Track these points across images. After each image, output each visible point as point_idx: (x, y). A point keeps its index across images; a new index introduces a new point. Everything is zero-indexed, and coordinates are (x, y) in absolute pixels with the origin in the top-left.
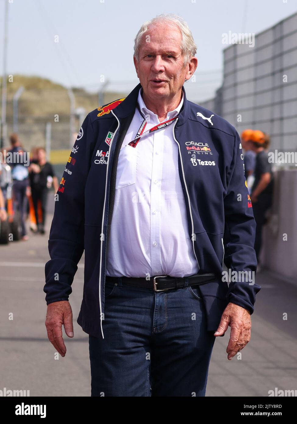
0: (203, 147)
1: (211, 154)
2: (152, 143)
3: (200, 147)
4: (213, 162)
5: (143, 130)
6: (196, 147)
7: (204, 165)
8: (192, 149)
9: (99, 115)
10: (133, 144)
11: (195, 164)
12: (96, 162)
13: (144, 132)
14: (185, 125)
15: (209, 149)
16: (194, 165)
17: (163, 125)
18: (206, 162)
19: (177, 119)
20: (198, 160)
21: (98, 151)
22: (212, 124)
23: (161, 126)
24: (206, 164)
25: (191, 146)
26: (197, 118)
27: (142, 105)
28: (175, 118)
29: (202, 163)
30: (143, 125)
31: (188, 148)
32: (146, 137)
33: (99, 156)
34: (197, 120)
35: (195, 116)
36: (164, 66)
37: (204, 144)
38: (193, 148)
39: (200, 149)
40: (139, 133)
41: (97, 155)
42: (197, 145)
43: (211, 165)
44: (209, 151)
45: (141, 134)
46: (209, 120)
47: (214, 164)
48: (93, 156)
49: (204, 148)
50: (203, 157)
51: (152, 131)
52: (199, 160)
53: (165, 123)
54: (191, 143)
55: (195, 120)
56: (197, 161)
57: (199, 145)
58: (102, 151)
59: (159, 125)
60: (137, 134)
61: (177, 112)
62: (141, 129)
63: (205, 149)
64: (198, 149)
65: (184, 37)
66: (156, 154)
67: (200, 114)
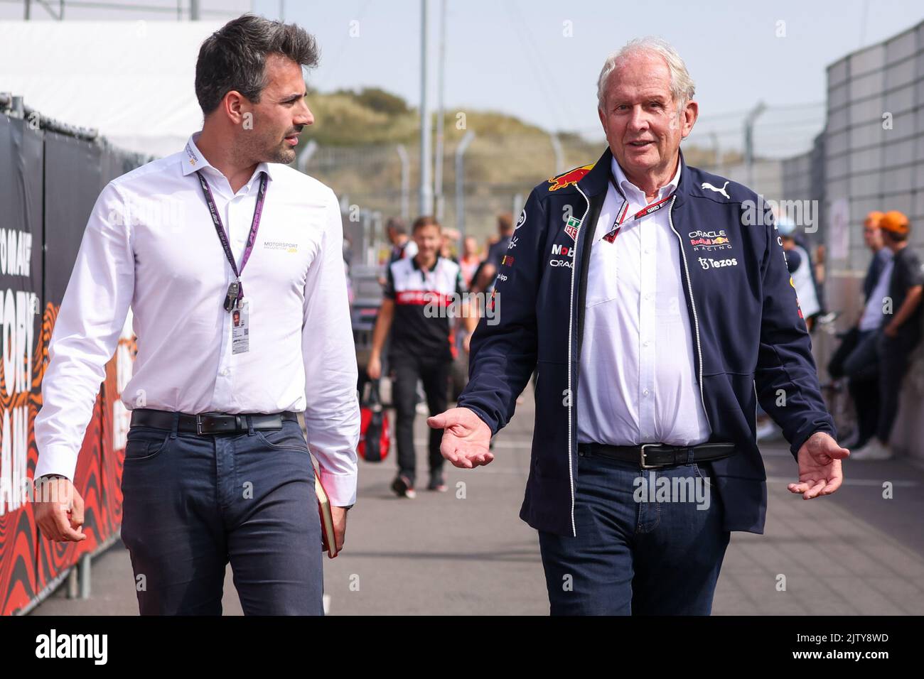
0: (715, 238)
1: (729, 247)
2: (637, 236)
3: (710, 238)
4: (734, 260)
5: (624, 216)
6: (706, 239)
7: (719, 266)
8: (700, 244)
9: (551, 189)
10: (610, 237)
11: (706, 266)
12: (553, 263)
13: (625, 218)
14: (686, 205)
15: (726, 240)
16: (704, 268)
17: (655, 208)
18: (723, 261)
19: (675, 196)
20: (709, 260)
21: (555, 246)
22: (728, 197)
23: (653, 209)
24: (723, 265)
25: (698, 238)
26: (704, 193)
27: (621, 178)
28: (671, 197)
29: (716, 264)
30: (624, 209)
31: (693, 242)
32: (628, 227)
33: (556, 253)
34: (702, 195)
35: (699, 190)
36: (647, 121)
37: (718, 233)
38: (700, 241)
39: (712, 243)
40: (618, 221)
41: (553, 253)
42: (707, 236)
43: (730, 265)
44: (726, 243)
45: (621, 222)
46: (723, 191)
47: (735, 263)
49: (718, 238)
50: (719, 254)
51: (638, 216)
52: (711, 260)
53: (658, 204)
54: (698, 233)
55: (700, 196)
56: (709, 263)
57: (708, 236)
58: (561, 246)
59: (649, 207)
60: (615, 223)
61: (673, 186)
62: (621, 214)
63: (720, 240)
64: (708, 242)
65: (674, 73)
66: (646, 252)
67: (706, 185)
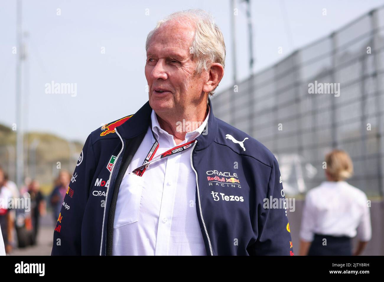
0: (229, 178)
1: (239, 187)
2: (163, 171)
3: (225, 177)
4: (241, 198)
5: (153, 154)
6: (221, 177)
7: (228, 200)
8: (214, 180)
9: (102, 134)
10: (140, 171)
11: (217, 198)
12: (95, 193)
13: (155, 156)
15: (238, 181)
16: (215, 199)
17: (179, 149)
18: (233, 197)
19: (197, 141)
20: (221, 194)
21: (98, 179)
22: (245, 150)
23: (177, 150)
24: (232, 200)
25: (213, 176)
26: (226, 141)
27: (154, 123)
28: (194, 141)
29: (227, 198)
30: (154, 149)
31: (209, 179)
32: (157, 164)
33: (98, 185)
34: (224, 144)
35: (222, 138)
36: (166, 73)
37: (232, 174)
38: (215, 178)
39: (226, 180)
40: (148, 159)
42: (222, 175)
43: (238, 200)
44: (237, 183)
45: (151, 159)
46: (241, 144)
47: (242, 200)
48: (91, 186)
49: (232, 179)
50: (229, 190)
51: (165, 156)
52: (223, 194)
53: (182, 146)
54: (214, 172)
55: (222, 143)
56: (220, 196)
57: (224, 175)
58: (101, 180)
59: (174, 149)
60: (146, 160)
62: (151, 153)
63: (233, 180)
64: (223, 180)
66: (168, 184)
67: (229, 137)
